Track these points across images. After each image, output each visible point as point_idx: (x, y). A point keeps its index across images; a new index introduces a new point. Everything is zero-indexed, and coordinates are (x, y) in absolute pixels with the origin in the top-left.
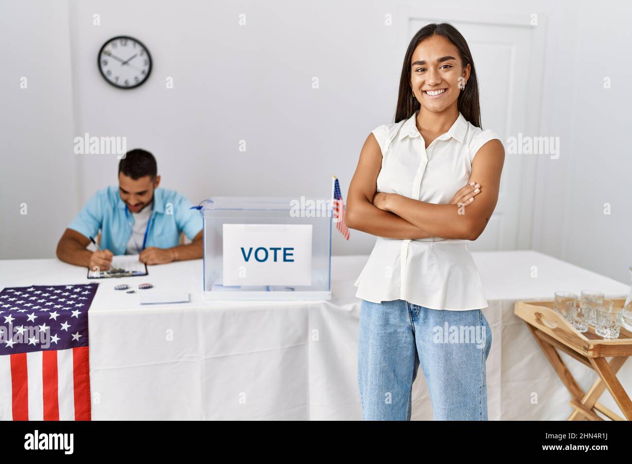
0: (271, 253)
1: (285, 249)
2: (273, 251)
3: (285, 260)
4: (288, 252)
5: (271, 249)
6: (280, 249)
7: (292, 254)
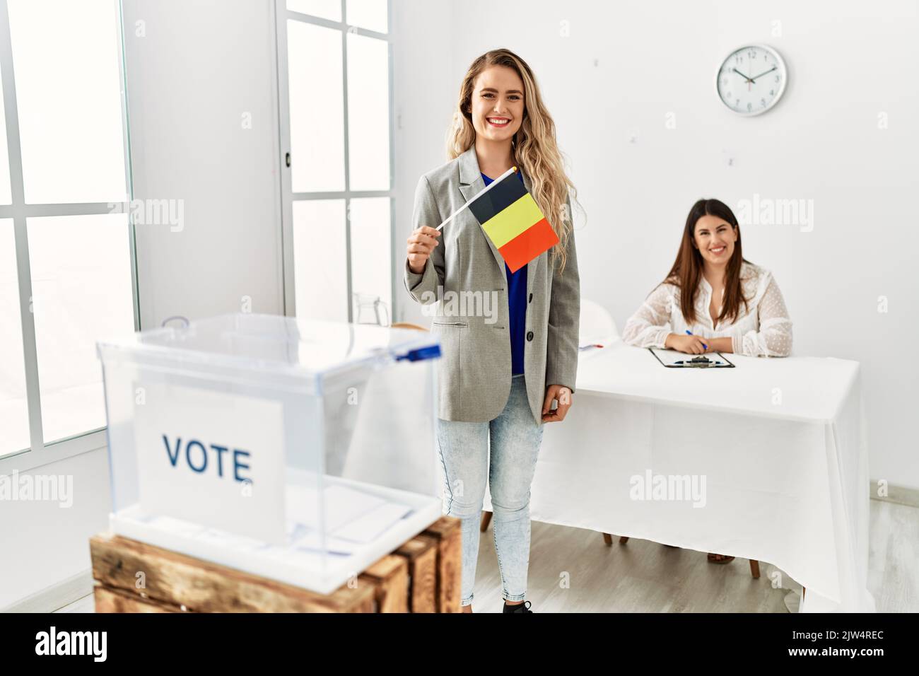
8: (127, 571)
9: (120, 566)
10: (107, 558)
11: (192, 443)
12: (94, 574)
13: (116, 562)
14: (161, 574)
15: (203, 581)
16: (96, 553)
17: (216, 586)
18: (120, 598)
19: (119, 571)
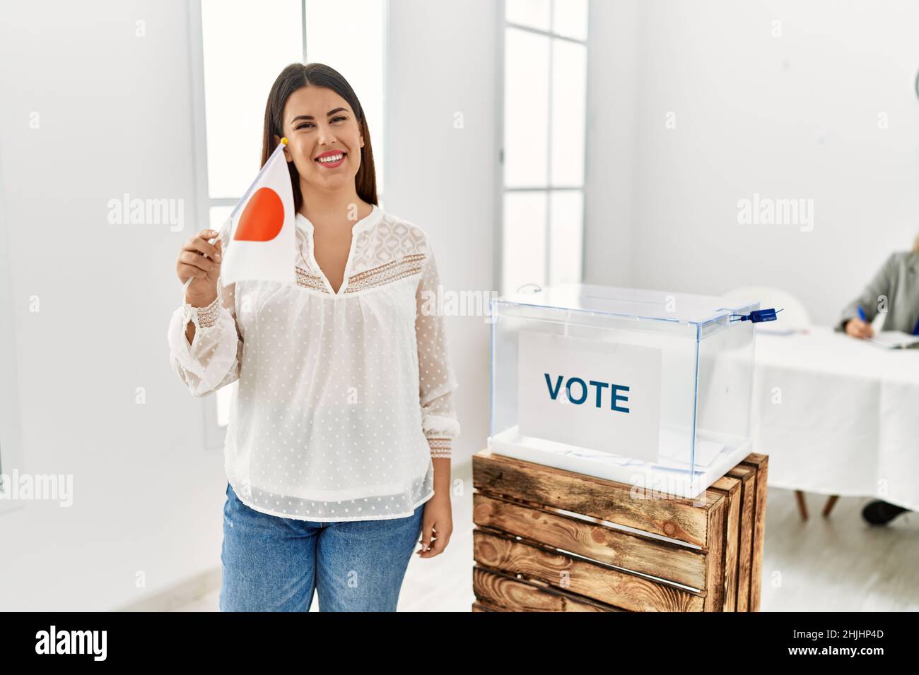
0: (592, 390)
1: (615, 387)
2: (595, 387)
3: (614, 407)
4: (619, 393)
5: (592, 383)
6: (606, 385)
7: (625, 399)
8: (507, 480)
9: (500, 477)
10: (488, 471)
11: (572, 381)
12: (474, 483)
13: (497, 474)
14: (540, 483)
15: (579, 488)
16: (478, 467)
17: (591, 492)
18: (498, 502)
19: (499, 480)
